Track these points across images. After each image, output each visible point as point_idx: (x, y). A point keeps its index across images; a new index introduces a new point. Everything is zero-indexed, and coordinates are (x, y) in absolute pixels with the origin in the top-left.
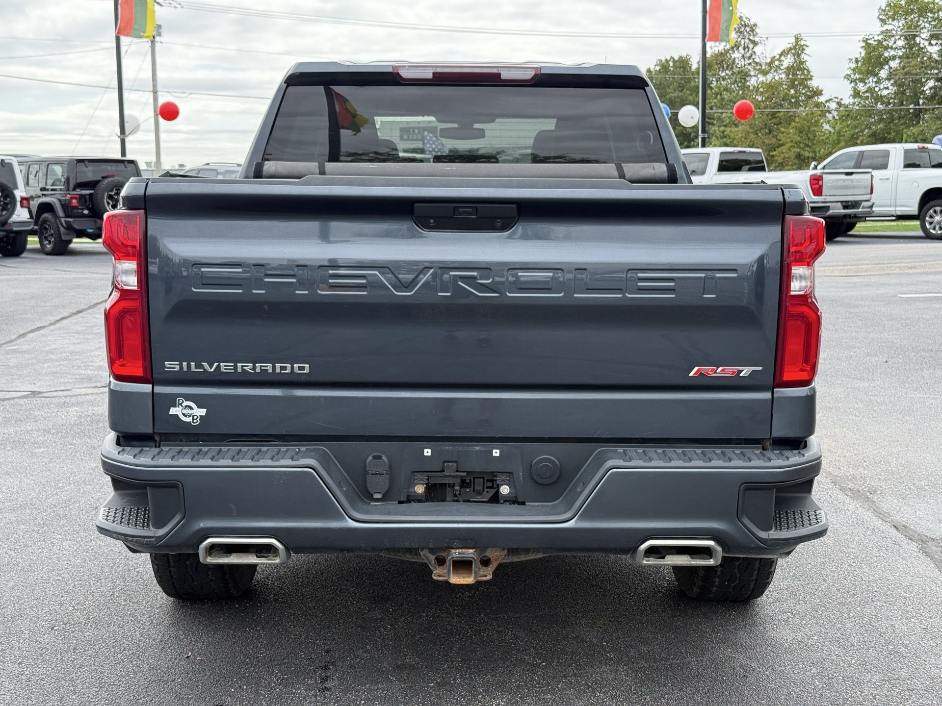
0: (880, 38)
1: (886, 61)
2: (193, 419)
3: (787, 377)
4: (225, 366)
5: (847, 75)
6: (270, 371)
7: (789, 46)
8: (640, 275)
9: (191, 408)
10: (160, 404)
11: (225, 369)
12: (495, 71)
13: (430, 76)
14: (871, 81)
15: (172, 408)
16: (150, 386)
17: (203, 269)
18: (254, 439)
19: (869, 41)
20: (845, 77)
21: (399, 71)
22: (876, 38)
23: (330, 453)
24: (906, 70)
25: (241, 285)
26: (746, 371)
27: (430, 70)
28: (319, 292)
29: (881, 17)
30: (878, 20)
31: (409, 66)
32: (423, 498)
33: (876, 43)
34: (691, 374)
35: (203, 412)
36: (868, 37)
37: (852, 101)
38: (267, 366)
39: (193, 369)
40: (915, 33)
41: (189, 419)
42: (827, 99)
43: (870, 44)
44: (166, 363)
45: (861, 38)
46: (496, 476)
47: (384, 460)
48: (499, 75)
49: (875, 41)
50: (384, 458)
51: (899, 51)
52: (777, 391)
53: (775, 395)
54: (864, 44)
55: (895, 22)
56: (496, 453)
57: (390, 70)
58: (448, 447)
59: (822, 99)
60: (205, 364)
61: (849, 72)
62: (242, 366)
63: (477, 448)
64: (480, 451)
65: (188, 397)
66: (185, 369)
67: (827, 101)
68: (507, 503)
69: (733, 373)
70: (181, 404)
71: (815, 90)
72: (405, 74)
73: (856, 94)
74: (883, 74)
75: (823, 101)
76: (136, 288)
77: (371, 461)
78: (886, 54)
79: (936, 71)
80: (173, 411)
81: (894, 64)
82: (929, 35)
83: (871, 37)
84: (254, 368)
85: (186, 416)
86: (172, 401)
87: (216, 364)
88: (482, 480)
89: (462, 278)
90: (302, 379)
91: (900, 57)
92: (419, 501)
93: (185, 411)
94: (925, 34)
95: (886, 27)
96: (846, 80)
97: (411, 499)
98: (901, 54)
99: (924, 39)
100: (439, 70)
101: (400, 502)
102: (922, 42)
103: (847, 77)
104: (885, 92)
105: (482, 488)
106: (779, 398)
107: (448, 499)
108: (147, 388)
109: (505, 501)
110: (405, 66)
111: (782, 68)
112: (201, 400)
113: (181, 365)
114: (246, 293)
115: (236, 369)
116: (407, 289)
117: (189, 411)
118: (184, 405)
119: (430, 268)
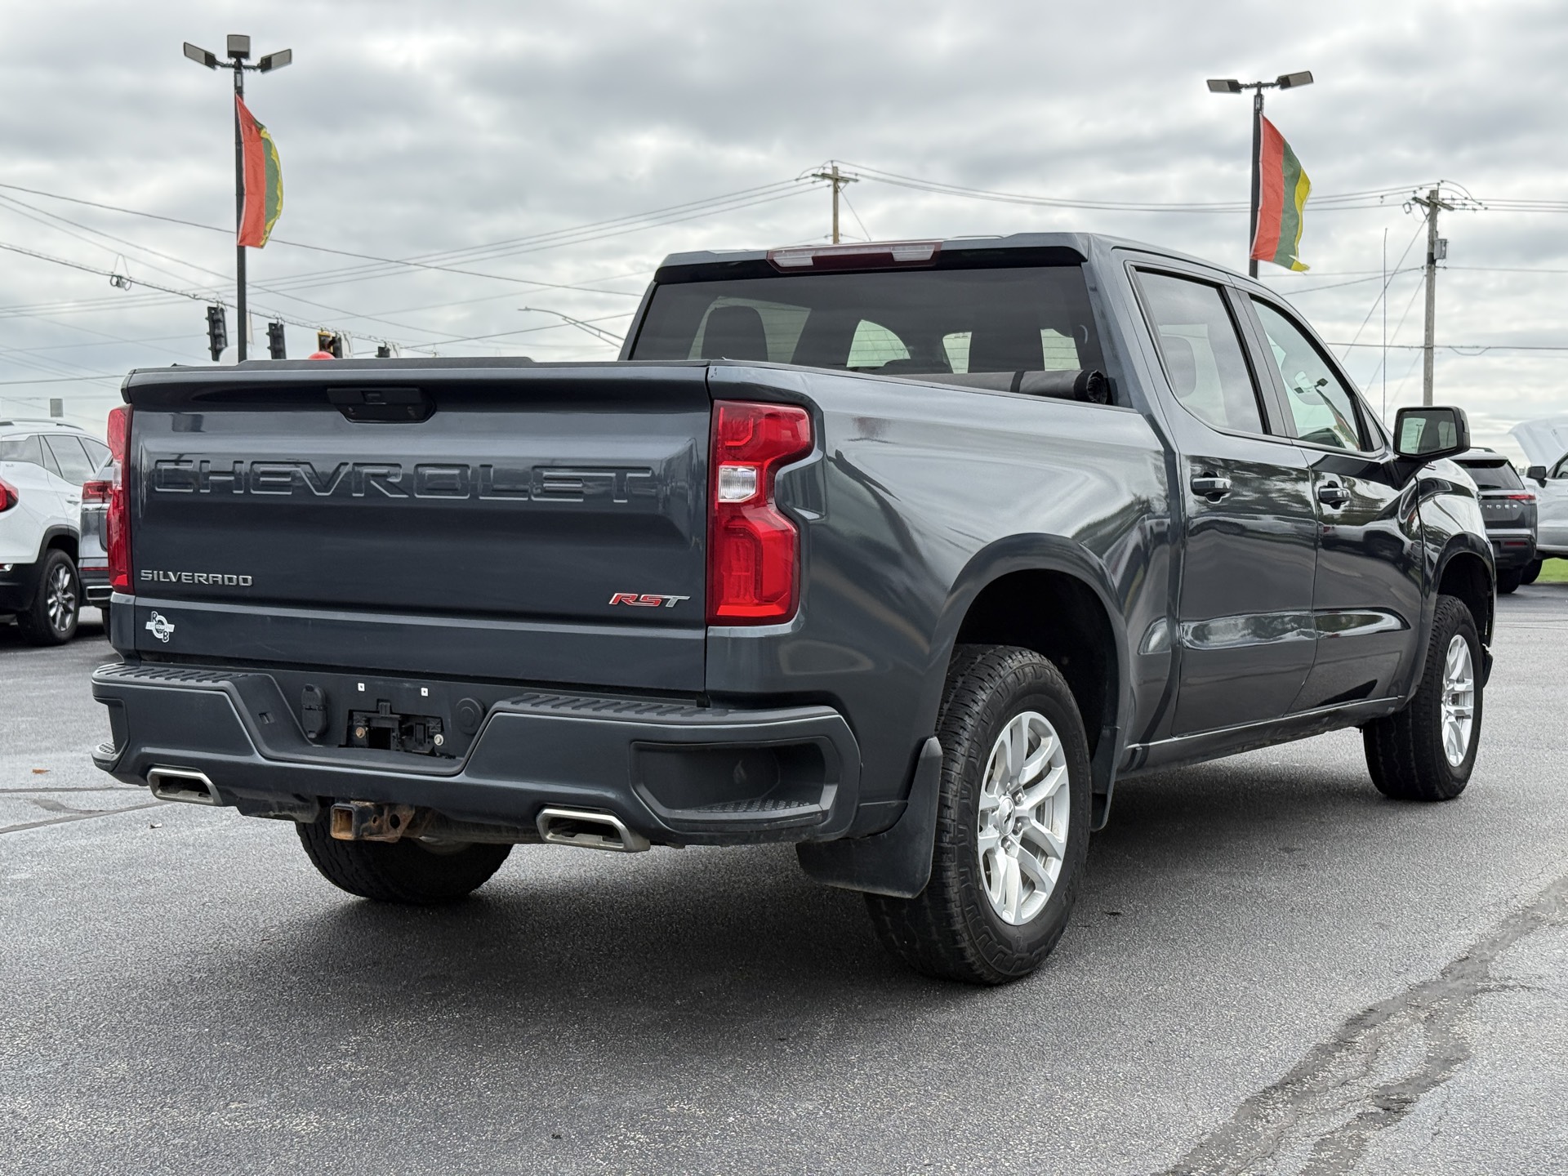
2: (164, 636)
3: (723, 611)
4: (186, 576)
6: (220, 582)
8: (546, 474)
9: (163, 623)
10: (140, 618)
11: (186, 579)
12: (886, 250)
13: (810, 262)
15: (148, 623)
16: (133, 597)
21: (775, 258)
23: (275, 682)
26: (673, 600)
27: (809, 254)
32: (366, 743)
34: (611, 602)
35: (170, 628)
38: (217, 577)
39: (162, 579)
41: (160, 636)
44: (142, 571)
46: (428, 722)
47: (316, 694)
48: (891, 255)
50: (317, 691)
52: (712, 629)
53: (709, 635)
56: (425, 692)
57: (764, 257)
58: (380, 681)
62: (199, 576)
63: (407, 685)
64: (410, 689)
65: (162, 611)
66: (156, 579)
68: (444, 757)
69: (656, 602)
70: (155, 618)
72: (783, 261)
76: (121, 488)
77: (305, 693)
80: (150, 626)
84: (207, 580)
85: (158, 632)
86: (149, 614)
87: (178, 574)
88: (422, 727)
89: (375, 476)
90: (247, 593)
92: (362, 747)
93: (158, 627)
97: (350, 742)
100: (821, 254)
101: (340, 746)
105: (422, 737)
106: (714, 638)
107: (392, 746)
108: (130, 599)
109: (442, 755)
110: (781, 251)
112: (170, 615)
113: (152, 573)
114: (196, 492)
115: (193, 579)
116: (326, 489)
117: (160, 627)
118: (157, 619)
119: (346, 464)
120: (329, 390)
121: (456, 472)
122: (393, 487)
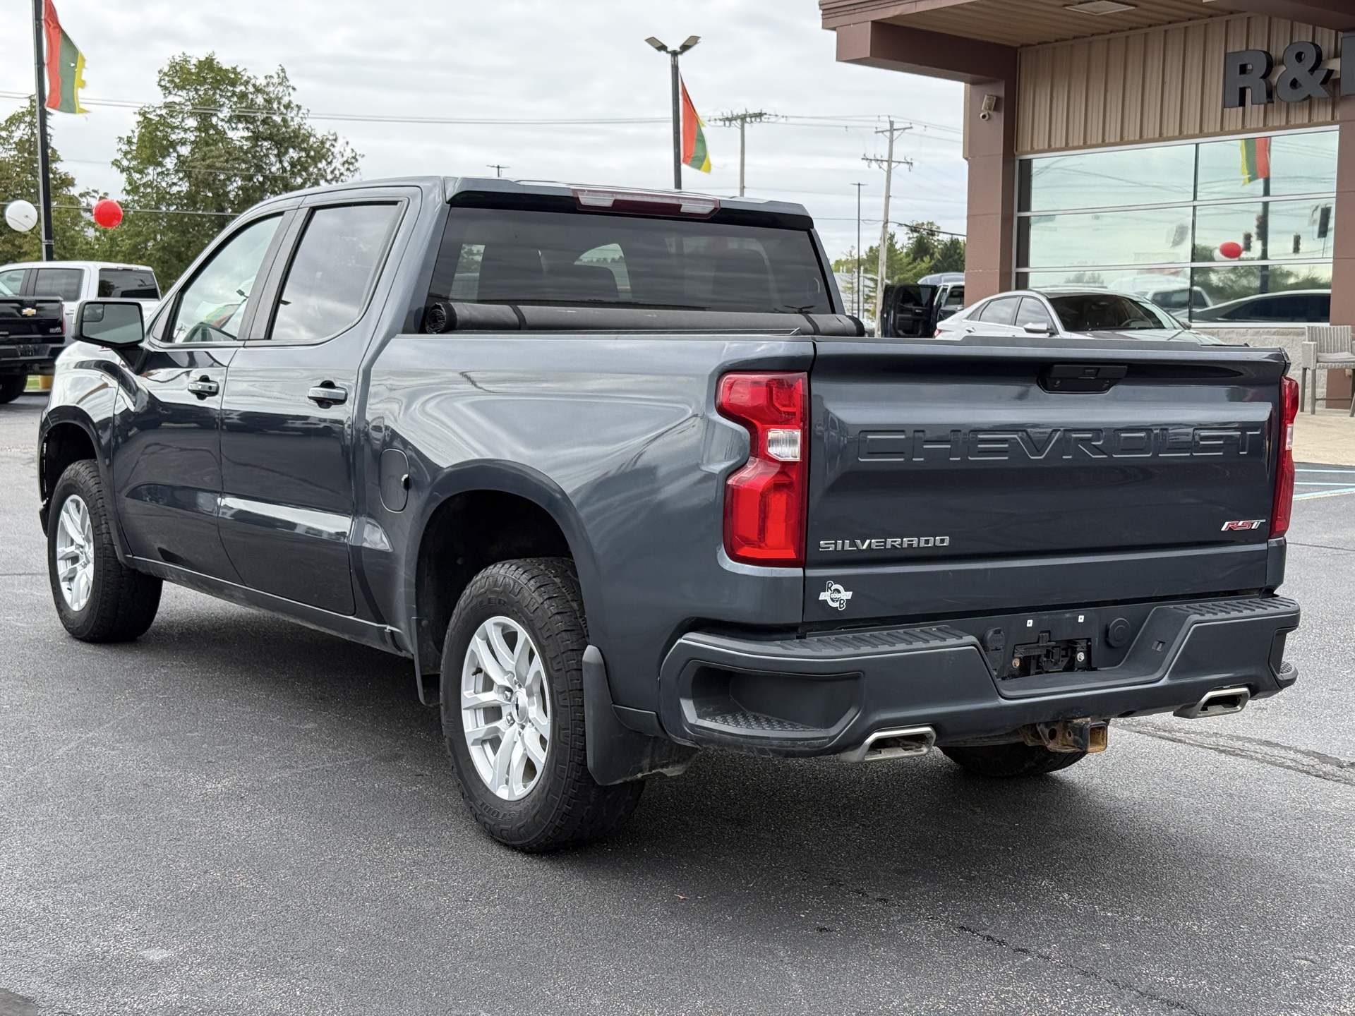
0: (164, 112)
1: (173, 145)
2: (840, 604)
4: (876, 542)
5: (116, 160)
6: (915, 545)
7: (20, 110)
9: (839, 592)
10: (811, 588)
11: (876, 546)
12: (674, 202)
13: (609, 204)
14: (152, 172)
15: (822, 593)
16: (801, 569)
17: (869, 437)
18: (861, 624)
19: (148, 116)
20: (113, 163)
21: (580, 196)
22: (159, 112)
24: (208, 162)
25: (902, 453)
26: (1256, 524)
27: (609, 196)
28: (970, 458)
29: (163, 83)
30: (159, 88)
31: (589, 191)
32: (1017, 673)
33: (158, 119)
34: (1223, 529)
35: (847, 595)
36: (147, 109)
37: (123, 197)
38: (913, 541)
39: (847, 547)
40: (211, 112)
41: (836, 605)
42: (82, 192)
43: (151, 119)
44: (821, 542)
45: (137, 110)
46: (1076, 643)
47: (1001, 635)
48: (680, 206)
49: (157, 115)
50: (1002, 632)
51: (191, 134)
53: (1269, 546)
54: (141, 119)
55: (184, 93)
56: (1081, 619)
57: (570, 194)
58: (1045, 616)
59: (74, 191)
60: (858, 541)
61: (119, 156)
62: (892, 542)
63: (1067, 615)
64: (1069, 618)
65: (837, 580)
66: (839, 548)
67: (82, 195)
68: (1080, 670)
69: (1249, 526)
70: (830, 588)
71: (63, 177)
72: (585, 200)
73: (134, 189)
74: (170, 163)
75: (77, 195)
76: (798, 459)
77: (992, 636)
78: (174, 137)
79: (244, 166)
80: (824, 596)
81: (185, 151)
82: (229, 115)
83: (151, 110)
84: (901, 545)
85: (833, 601)
86: (822, 584)
87: (868, 541)
88: (1059, 649)
89: (1081, 440)
90: (941, 553)
91: (192, 143)
93: (833, 596)
94: (225, 113)
95: (171, 99)
96: (114, 168)
97: (1010, 674)
98: (193, 138)
99: (223, 120)
100: (620, 197)
101: (1009, 677)
102: (220, 123)
103: (116, 163)
104: (175, 189)
105: (1059, 658)
107: (1032, 672)
108: (798, 572)
109: (1078, 669)
110: (584, 191)
111: (11, 141)
112: (847, 583)
113: (836, 544)
114: (909, 460)
115: (885, 546)
116: (1040, 452)
117: (836, 596)
118: (832, 589)
119: (1059, 430)
120: (1056, 366)
121: (1142, 434)
122: (1098, 450)
